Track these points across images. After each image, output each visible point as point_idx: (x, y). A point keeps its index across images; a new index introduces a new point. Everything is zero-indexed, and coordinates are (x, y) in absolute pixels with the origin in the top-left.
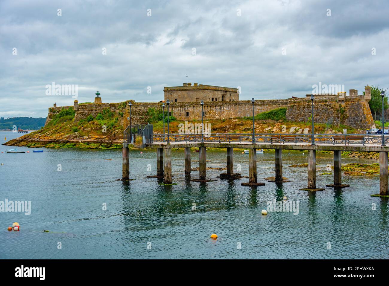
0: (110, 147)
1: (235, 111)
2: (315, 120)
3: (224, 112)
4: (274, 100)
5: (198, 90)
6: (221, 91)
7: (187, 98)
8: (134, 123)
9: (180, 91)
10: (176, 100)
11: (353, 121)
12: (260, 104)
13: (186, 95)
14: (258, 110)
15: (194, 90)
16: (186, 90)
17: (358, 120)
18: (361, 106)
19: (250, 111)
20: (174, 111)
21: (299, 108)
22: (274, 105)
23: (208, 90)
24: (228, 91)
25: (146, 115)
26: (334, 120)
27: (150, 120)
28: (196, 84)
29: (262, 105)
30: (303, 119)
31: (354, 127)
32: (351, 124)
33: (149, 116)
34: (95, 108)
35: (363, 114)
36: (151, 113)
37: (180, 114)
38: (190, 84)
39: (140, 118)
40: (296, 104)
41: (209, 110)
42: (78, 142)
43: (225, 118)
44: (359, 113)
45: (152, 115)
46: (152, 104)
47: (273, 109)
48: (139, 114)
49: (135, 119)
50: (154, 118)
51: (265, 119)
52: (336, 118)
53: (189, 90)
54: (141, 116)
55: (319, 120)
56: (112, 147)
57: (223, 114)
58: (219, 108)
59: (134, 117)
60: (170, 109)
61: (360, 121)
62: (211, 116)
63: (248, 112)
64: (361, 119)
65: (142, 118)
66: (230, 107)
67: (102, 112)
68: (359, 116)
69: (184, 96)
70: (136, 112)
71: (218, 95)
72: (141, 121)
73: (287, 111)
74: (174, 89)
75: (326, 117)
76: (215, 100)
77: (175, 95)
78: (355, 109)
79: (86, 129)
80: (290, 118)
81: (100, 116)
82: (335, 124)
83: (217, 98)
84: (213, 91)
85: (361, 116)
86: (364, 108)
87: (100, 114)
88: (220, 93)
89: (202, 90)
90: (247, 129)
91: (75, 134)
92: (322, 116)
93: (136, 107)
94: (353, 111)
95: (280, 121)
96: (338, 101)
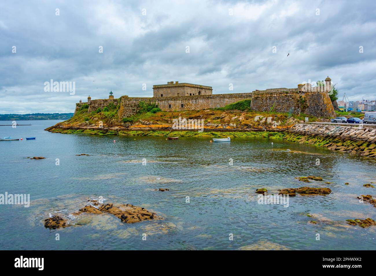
0: (106, 133)
1: (208, 103)
2: (277, 110)
3: (198, 104)
4: (240, 94)
5: (179, 87)
6: (198, 88)
7: (170, 94)
8: (127, 114)
9: (164, 88)
10: (162, 95)
11: (313, 110)
12: (228, 97)
13: (169, 91)
14: (226, 102)
15: (176, 87)
16: (169, 87)
17: (318, 109)
18: (321, 96)
19: (220, 103)
20: (159, 104)
21: (262, 99)
22: (240, 97)
23: (187, 87)
24: (203, 88)
25: (137, 107)
26: (295, 110)
27: (140, 111)
28: (177, 82)
29: (229, 98)
30: (266, 108)
31: (314, 115)
32: (311, 113)
33: (140, 108)
34: (102, 102)
35: (324, 103)
36: (141, 106)
37: (164, 107)
38: (172, 82)
39: (132, 110)
40: (259, 96)
41: (187, 103)
42: (86, 129)
43: (199, 109)
44: (319, 102)
45: (142, 107)
46: (143, 99)
47: (239, 101)
48: (131, 106)
49: (128, 110)
50: (144, 109)
51: (232, 109)
52: (297, 107)
53: (172, 87)
54: (133, 108)
55: (281, 109)
56: (108, 133)
57: (198, 106)
58: (194, 101)
59: (127, 109)
60: (157, 103)
61: (320, 110)
62: (188, 107)
63: (218, 104)
64: (321, 108)
65: (134, 110)
66: (203, 100)
67: (108, 106)
68: (319, 106)
69: (168, 92)
70: (129, 105)
71: (195, 92)
72: (133, 112)
73: (251, 102)
74: (160, 86)
75: (287, 107)
76: (192, 95)
77: (161, 92)
78: (315, 99)
79: (95, 119)
80: (254, 108)
81: (106, 109)
82: (295, 113)
83: (194, 93)
84: (190, 88)
85: (321, 106)
86: (324, 98)
87: (107, 107)
88: (197, 90)
89: (182, 87)
90: (217, 118)
91: (86, 123)
92: (283, 106)
93: (129, 101)
94: (313, 101)
95: (246, 111)
96: (298, 92)
